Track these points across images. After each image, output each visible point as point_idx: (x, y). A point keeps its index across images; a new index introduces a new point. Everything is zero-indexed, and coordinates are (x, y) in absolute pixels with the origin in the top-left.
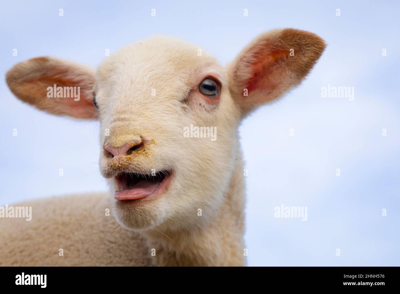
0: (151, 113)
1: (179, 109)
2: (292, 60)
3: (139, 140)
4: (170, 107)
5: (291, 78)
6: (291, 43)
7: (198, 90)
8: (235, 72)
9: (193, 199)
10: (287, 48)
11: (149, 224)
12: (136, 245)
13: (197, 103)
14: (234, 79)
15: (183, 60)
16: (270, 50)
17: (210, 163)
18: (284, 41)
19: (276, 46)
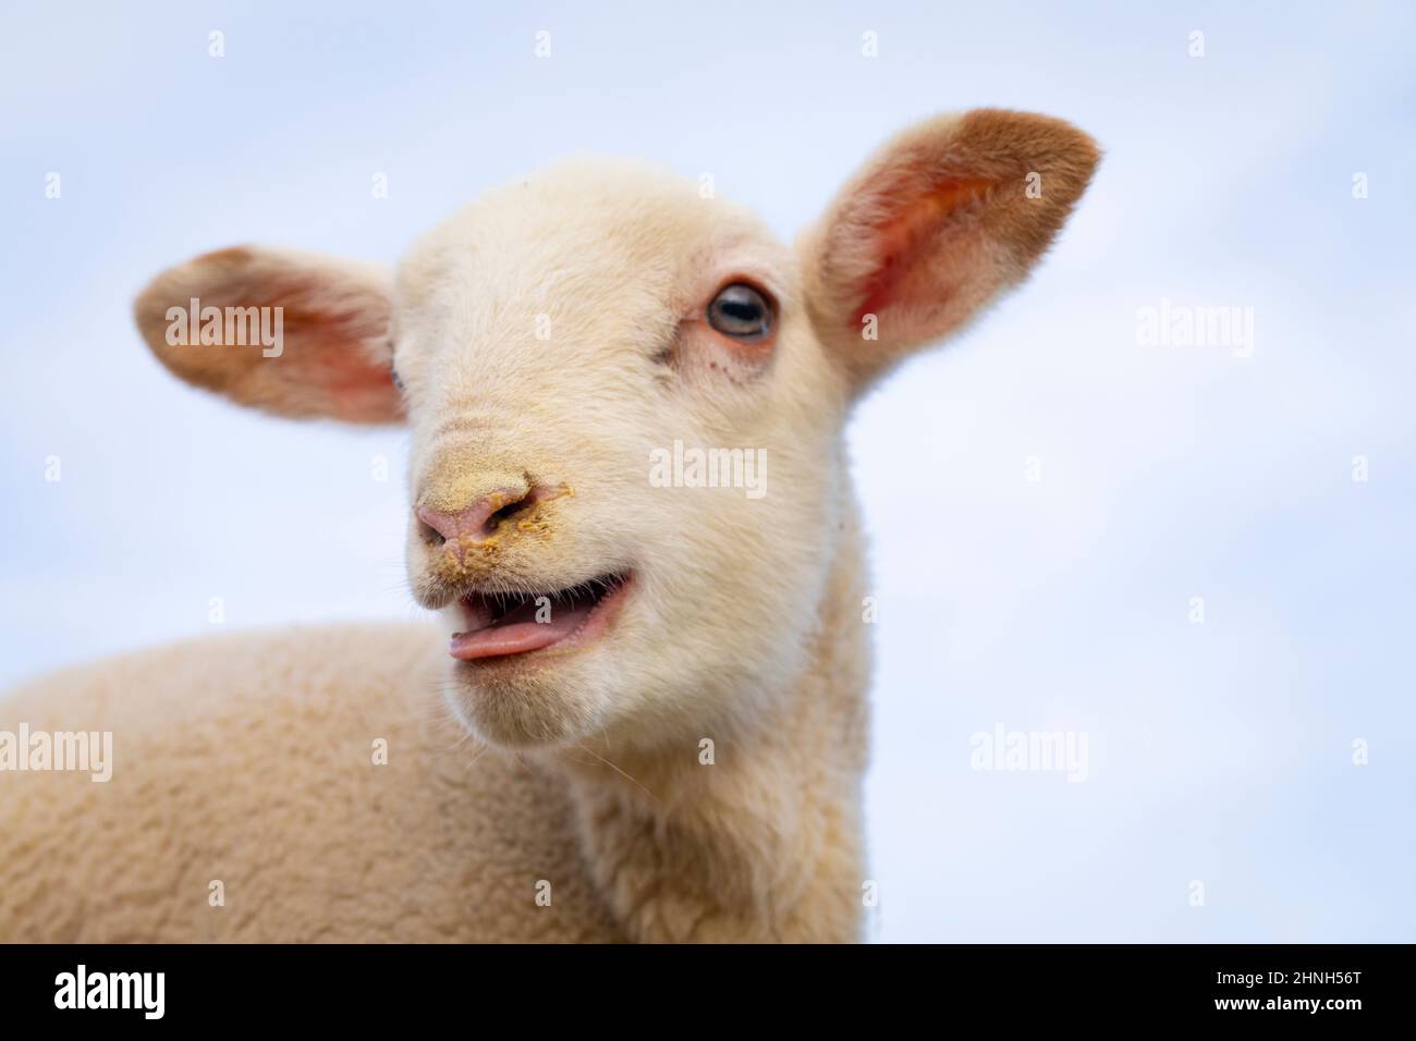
0: (557, 400)
1: (644, 382)
2: (997, 204)
3: (521, 487)
4: (617, 378)
5: (997, 262)
6: (992, 155)
7: (706, 320)
8: (827, 256)
9: (698, 657)
10: (981, 170)
11: (557, 732)
12: (528, 798)
13: (703, 362)
14: (823, 279)
15: (654, 230)
16: (930, 180)
17: (754, 543)
18: (971, 147)
19: (945, 167)
